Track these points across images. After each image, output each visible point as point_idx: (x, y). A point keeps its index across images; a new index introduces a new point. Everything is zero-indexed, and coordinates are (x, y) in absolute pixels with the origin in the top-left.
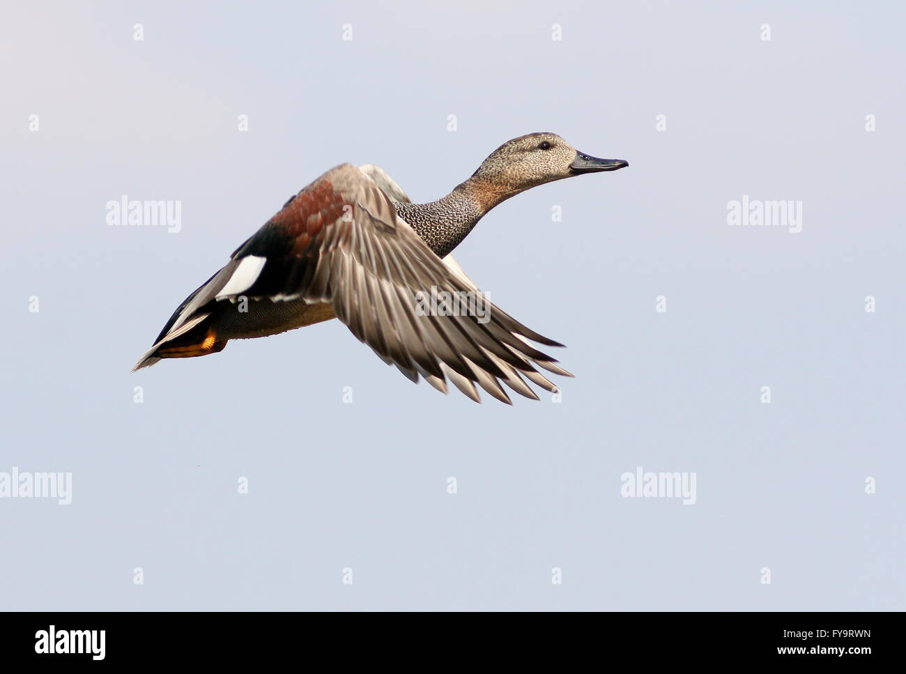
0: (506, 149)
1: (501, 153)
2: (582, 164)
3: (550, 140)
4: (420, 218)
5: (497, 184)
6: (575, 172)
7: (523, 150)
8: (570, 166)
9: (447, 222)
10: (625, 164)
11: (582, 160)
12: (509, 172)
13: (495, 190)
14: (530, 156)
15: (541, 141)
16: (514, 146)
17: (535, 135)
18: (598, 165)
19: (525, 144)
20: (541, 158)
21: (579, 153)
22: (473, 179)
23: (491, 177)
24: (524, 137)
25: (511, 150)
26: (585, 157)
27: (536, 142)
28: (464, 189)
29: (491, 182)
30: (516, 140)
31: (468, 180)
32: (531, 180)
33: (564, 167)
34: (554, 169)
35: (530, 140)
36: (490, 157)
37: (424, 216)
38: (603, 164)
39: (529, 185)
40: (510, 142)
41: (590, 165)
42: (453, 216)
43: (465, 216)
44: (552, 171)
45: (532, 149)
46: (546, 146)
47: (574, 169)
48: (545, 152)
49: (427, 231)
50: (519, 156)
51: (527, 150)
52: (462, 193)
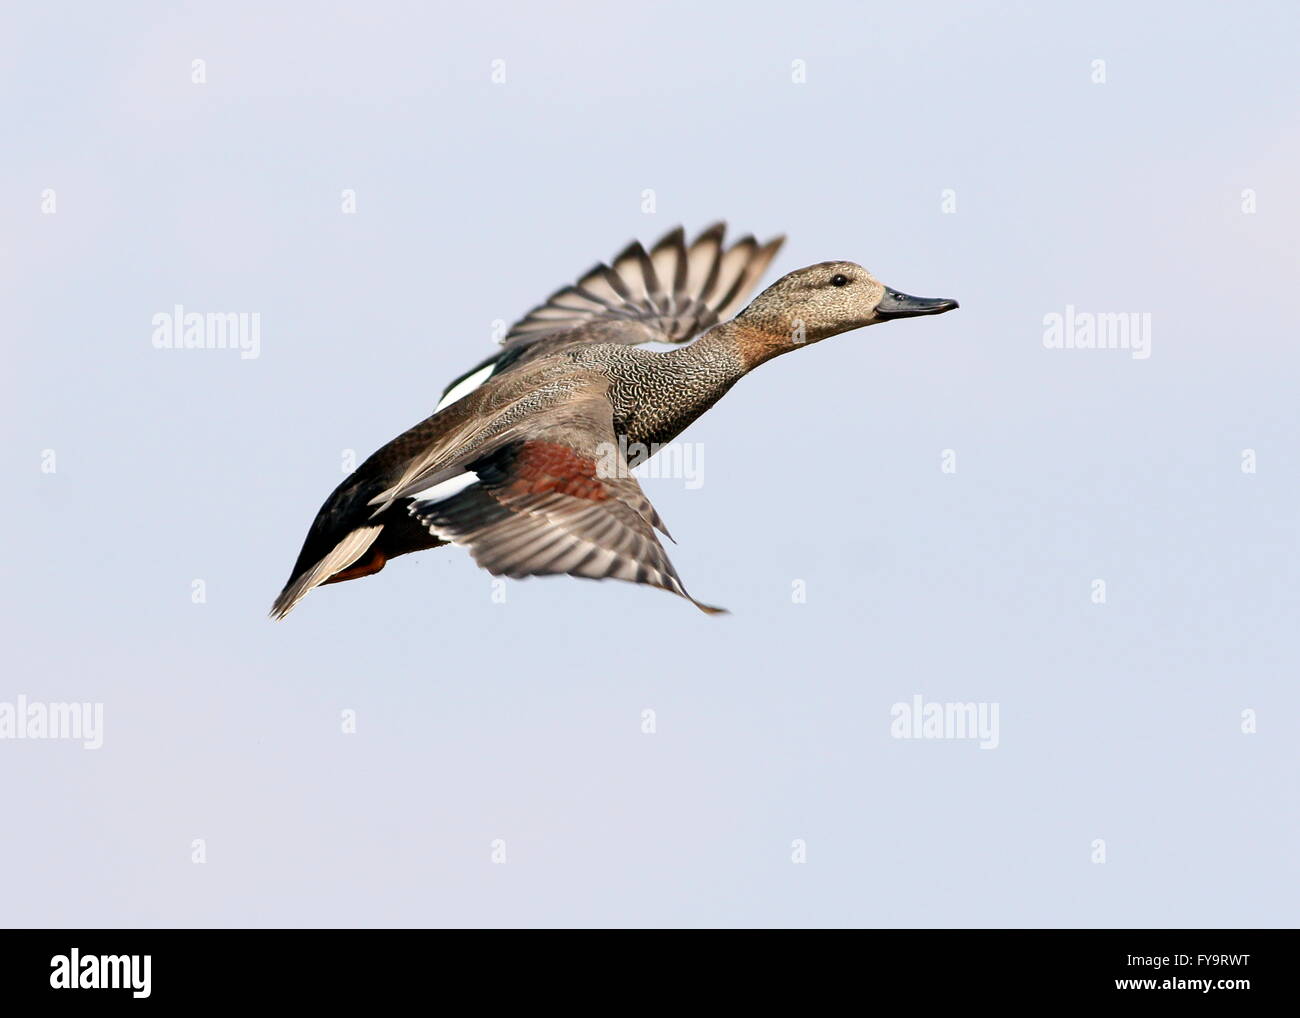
0: (786, 284)
1: (778, 289)
2: (893, 305)
3: (846, 271)
4: (660, 382)
5: (770, 332)
6: (882, 316)
7: (809, 287)
8: (875, 309)
9: (696, 383)
10: (953, 305)
11: (892, 300)
12: (789, 317)
13: (767, 341)
14: (818, 296)
15: (834, 273)
16: (797, 281)
17: (827, 265)
18: (915, 307)
19: (811, 278)
20: (834, 298)
21: (888, 290)
22: (737, 320)
23: (763, 321)
24: (811, 268)
25: (793, 286)
26: (896, 296)
27: (828, 275)
28: (723, 333)
29: (762, 329)
30: (800, 273)
31: (729, 322)
32: (820, 329)
33: (867, 308)
34: (853, 312)
35: (819, 272)
36: (763, 293)
37: (664, 377)
38: (922, 305)
39: (817, 336)
40: (791, 275)
41: (904, 306)
42: (705, 374)
43: (721, 375)
44: (850, 317)
45: (821, 286)
46: (840, 282)
47: (880, 313)
48: (840, 290)
49: (670, 400)
50: (803, 294)
51: (814, 287)
52: (720, 339)
